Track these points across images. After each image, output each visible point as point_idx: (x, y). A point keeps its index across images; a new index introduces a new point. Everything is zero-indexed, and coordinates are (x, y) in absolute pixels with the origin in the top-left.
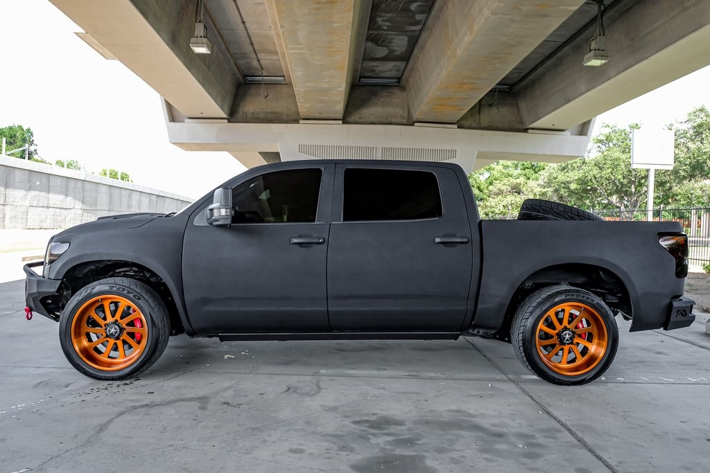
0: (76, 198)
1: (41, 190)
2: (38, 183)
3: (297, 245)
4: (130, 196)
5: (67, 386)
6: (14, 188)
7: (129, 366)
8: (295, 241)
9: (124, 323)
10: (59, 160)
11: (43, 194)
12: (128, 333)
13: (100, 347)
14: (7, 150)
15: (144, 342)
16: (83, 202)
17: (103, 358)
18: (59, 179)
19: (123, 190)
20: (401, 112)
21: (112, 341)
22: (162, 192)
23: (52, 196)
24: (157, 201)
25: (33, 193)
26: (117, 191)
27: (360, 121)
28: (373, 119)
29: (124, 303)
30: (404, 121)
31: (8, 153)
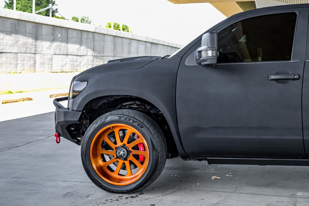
0: (88, 47)
1: (62, 41)
2: (59, 36)
3: (275, 82)
4: (130, 44)
5: (88, 196)
6: (42, 40)
7: (134, 183)
8: (273, 77)
9: (130, 146)
10: (74, 16)
11: (63, 44)
12: (134, 155)
13: (112, 166)
14: (36, 10)
15: (146, 163)
16: (94, 50)
17: (115, 175)
18: (75, 32)
19: (124, 39)
21: (121, 162)
22: (155, 39)
23: (70, 45)
24: (151, 47)
25: (56, 44)
26: (120, 40)
29: (130, 130)
31: (37, 12)
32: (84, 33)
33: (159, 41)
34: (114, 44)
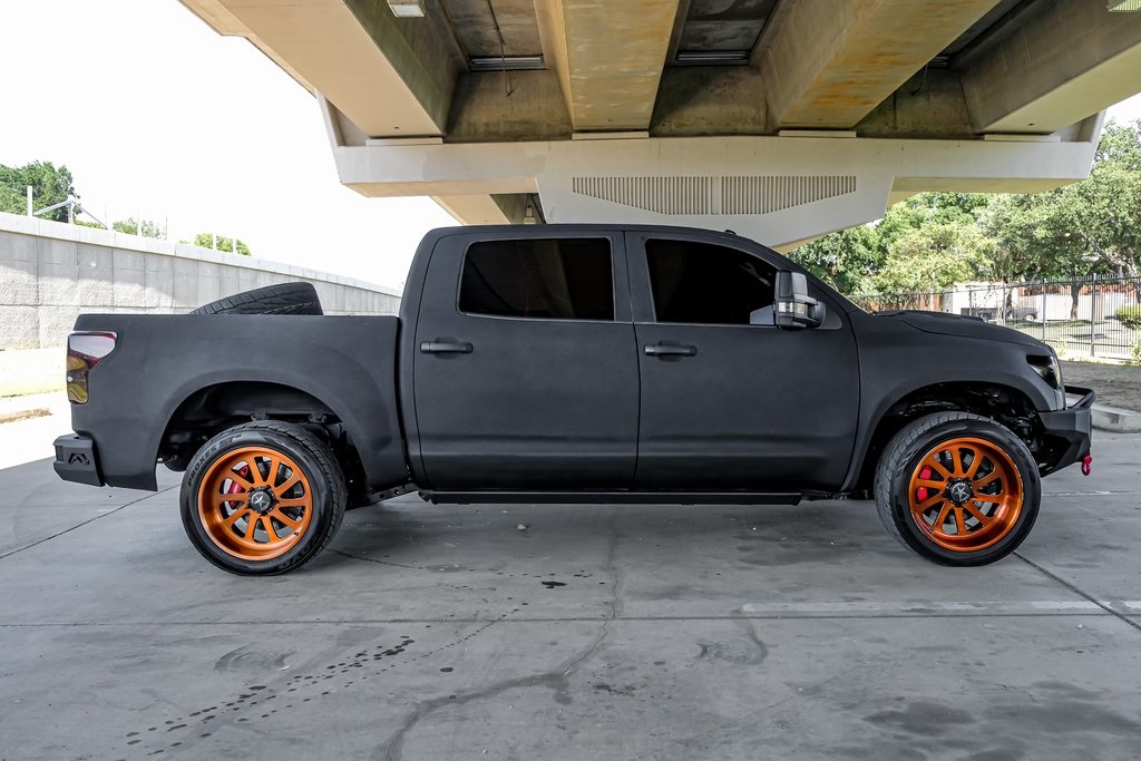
0: (160, 289)
1: (100, 278)
2: (93, 265)
6: (52, 275)
10: (118, 220)
11: (104, 284)
14: (34, 210)
16: (174, 296)
18: (130, 257)
20: (754, 111)
22: (310, 271)
23: (118, 287)
25: (85, 283)
26: (232, 273)
27: (679, 130)
28: (703, 126)
30: (760, 128)
31: (38, 212)
32: (150, 257)
33: (317, 273)
34: (220, 281)
